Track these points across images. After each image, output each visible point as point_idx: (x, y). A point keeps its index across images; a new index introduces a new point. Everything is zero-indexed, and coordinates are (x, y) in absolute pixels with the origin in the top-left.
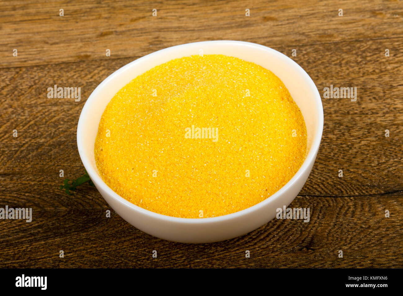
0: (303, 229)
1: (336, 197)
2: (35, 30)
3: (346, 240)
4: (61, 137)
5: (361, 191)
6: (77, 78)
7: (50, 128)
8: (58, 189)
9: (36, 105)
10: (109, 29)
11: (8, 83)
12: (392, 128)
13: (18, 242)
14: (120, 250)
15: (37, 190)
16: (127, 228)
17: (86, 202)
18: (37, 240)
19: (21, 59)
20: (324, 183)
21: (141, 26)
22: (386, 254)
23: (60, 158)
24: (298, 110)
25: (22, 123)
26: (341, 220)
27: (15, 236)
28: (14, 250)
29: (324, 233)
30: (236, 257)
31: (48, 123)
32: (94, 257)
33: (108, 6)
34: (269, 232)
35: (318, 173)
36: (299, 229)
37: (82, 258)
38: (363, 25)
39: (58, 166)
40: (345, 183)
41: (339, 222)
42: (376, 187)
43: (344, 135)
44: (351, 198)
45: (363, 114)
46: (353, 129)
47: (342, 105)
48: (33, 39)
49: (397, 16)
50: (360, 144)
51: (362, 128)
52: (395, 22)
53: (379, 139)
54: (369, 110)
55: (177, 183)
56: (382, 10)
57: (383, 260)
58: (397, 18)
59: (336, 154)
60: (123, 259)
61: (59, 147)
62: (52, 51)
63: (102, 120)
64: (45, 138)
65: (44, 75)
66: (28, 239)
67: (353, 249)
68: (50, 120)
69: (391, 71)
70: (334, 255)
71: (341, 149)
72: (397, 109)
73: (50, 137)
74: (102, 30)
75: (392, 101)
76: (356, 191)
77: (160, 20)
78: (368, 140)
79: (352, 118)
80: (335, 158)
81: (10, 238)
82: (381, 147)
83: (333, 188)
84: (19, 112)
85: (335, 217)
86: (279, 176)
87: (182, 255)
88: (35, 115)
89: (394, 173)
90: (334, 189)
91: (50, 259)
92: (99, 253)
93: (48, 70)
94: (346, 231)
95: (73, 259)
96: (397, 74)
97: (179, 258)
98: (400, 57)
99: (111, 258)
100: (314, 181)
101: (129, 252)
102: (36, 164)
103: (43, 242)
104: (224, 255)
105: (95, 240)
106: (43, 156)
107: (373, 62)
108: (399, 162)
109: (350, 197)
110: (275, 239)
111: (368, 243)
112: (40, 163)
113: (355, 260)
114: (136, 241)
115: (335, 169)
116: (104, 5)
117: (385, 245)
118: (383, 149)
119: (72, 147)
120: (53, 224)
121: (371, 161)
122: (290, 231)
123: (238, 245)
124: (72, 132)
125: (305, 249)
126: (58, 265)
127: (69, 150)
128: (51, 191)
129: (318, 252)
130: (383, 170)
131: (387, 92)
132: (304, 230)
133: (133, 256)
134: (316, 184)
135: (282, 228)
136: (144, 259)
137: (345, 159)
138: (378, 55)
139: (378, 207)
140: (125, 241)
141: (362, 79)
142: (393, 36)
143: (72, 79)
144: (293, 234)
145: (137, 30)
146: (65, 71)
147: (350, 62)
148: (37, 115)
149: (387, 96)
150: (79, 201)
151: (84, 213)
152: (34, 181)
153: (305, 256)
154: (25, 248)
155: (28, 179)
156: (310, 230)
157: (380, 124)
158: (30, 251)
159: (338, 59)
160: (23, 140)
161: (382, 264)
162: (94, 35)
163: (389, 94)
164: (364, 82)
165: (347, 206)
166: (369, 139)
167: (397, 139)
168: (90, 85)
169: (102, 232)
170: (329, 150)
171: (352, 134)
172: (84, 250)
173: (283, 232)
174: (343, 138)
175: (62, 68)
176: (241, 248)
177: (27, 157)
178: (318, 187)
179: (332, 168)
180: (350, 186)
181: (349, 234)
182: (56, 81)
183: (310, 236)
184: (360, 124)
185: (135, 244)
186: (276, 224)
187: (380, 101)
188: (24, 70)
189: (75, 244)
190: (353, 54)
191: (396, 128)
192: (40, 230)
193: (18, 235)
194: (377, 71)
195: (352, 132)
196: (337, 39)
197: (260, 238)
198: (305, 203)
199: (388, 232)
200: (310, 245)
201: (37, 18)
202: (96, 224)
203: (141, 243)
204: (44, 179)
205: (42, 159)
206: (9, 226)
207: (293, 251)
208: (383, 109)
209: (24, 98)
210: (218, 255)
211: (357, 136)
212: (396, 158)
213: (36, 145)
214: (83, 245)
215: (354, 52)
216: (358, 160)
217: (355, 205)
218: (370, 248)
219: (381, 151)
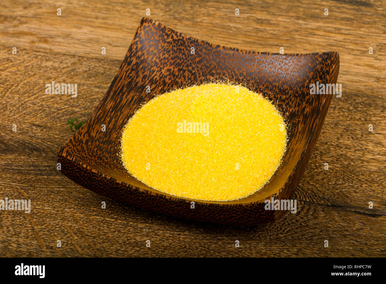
2: (106, 35)
3: (284, 230)
5: (312, 199)
7: (87, 102)
9: (83, 85)
11: (69, 65)
12: (358, 162)
13: (27, 173)
15: (58, 142)
18: (41, 174)
19: (87, 51)
22: (312, 248)
26: (286, 216)
27: (27, 168)
28: (22, 177)
31: (87, 99)
32: (80, 195)
37: (70, 194)
38: (365, 86)
40: (302, 191)
42: (325, 200)
43: (316, 157)
44: (302, 202)
45: (339, 147)
46: (325, 155)
47: (324, 137)
48: (101, 40)
51: (333, 156)
53: (343, 167)
54: (344, 145)
57: (308, 252)
62: (112, 50)
64: (80, 108)
65: (99, 66)
66: (35, 172)
67: (287, 238)
68: (89, 96)
69: (374, 122)
70: (270, 239)
72: (368, 150)
73: (84, 109)
75: (366, 143)
76: (309, 198)
79: (328, 148)
81: (23, 168)
82: (343, 173)
89: (345, 193)
91: (46, 189)
93: (103, 63)
94: (287, 224)
95: (63, 192)
103: (46, 177)
107: (362, 112)
108: (353, 186)
111: (301, 237)
113: (285, 246)
117: (314, 241)
121: (329, 181)
125: (248, 229)
126: (50, 194)
129: (257, 233)
130: (337, 189)
137: (309, 174)
138: (368, 108)
139: (321, 214)
141: (348, 122)
147: (343, 108)
152: (58, 135)
153: (246, 234)
154: (30, 178)
155: (54, 133)
157: (349, 157)
158: (34, 181)
159: (334, 104)
160: (63, 106)
161: (306, 254)
163: (365, 137)
164: (349, 125)
166: (335, 165)
167: (358, 170)
175: (114, 64)
177: (60, 118)
180: (305, 194)
181: (288, 227)
182: (106, 72)
184: (333, 153)
187: (356, 141)
188: (85, 59)
189: (69, 183)
191: (361, 162)
192: (47, 168)
193: (30, 168)
194: (363, 119)
195: (323, 157)
199: (321, 233)
200: (254, 227)
201: (111, 27)
204: (67, 135)
206: (26, 161)
208: (356, 147)
209: (77, 78)
211: (326, 160)
212: (352, 183)
213: (71, 111)
215: (349, 102)
216: (320, 177)
218: (301, 240)
219: (342, 175)
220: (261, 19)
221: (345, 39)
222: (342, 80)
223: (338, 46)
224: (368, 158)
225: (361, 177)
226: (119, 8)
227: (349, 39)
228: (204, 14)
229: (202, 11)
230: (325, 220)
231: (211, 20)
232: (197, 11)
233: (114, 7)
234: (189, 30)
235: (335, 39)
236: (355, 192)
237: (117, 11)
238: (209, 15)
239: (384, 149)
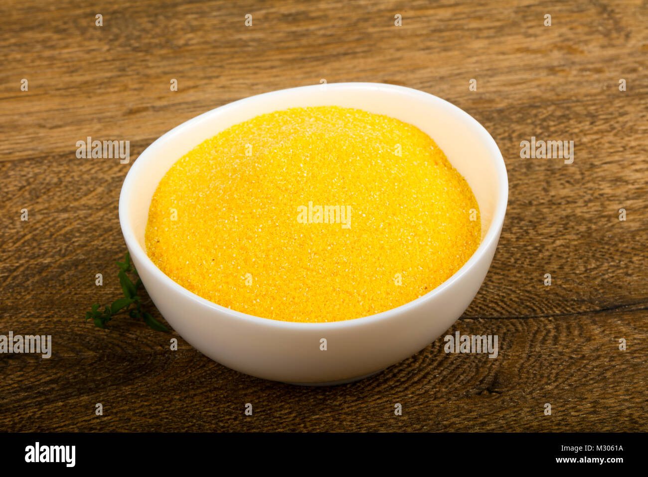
0: (480, 365)
1: (526, 318)
2: (24, 110)
3: (549, 376)
4: (77, 254)
5: (563, 308)
6: (96, 172)
7: (58, 242)
8: (78, 327)
10: (142, 103)
12: (600, 221)
13: (19, 406)
14: (189, 408)
15: (45, 330)
16: (196, 377)
17: (126, 342)
18: (49, 402)
19: (3, 150)
20: (505, 299)
21: (193, 99)
22: (615, 393)
23: (79, 282)
24: (461, 178)
25: (12, 238)
26: (538, 349)
27: (13, 398)
28: (13, 417)
29: (513, 369)
30: (377, 409)
31: (54, 237)
32: (148, 420)
33: (138, 74)
34: (426, 371)
35: (494, 286)
36: (474, 364)
37: (126, 423)
38: (539, 86)
39: (76, 294)
40: (538, 299)
41: (535, 353)
42: (586, 302)
43: (527, 233)
44: (550, 319)
45: (554, 204)
46: (541, 225)
47: (520, 194)
48: (20, 123)
49: (588, 73)
50: (555, 245)
51: (554, 223)
52: (587, 81)
53: (583, 236)
54: (562, 198)
55: (285, 277)
56: (564, 65)
57: (611, 402)
58: (588, 76)
59: (518, 259)
60: (195, 421)
61: (76, 268)
62: (52, 137)
63: (154, 202)
64: (52, 256)
65: (42, 171)
66: (34, 401)
67: (563, 389)
68: (57, 231)
69: (589, 145)
70: (533, 398)
71: (526, 252)
72: (605, 196)
73: (59, 255)
74: (131, 105)
75: (596, 185)
76: (557, 308)
77: (221, 90)
78: (565, 239)
79: (537, 211)
80: (517, 265)
81: (5, 401)
82: (587, 247)
83: (519, 305)
84: (6, 224)
85: (528, 345)
86: (444, 267)
87: (290, 410)
88: (32, 227)
89: (611, 281)
90: (521, 308)
91: (75, 426)
92: (155, 413)
93: (48, 164)
94: (548, 365)
95: (112, 424)
96: (599, 148)
97: (286, 414)
98: (599, 125)
99: (175, 419)
100: (488, 298)
101: (204, 410)
102: (40, 294)
103: (61, 404)
104: (358, 407)
105: (146, 395)
106: (50, 282)
107: (559, 133)
108: (618, 266)
109: (547, 317)
110: (437, 381)
111: (584, 379)
112: (46, 292)
113: (567, 404)
114: (214, 394)
115: (520, 279)
116: (130, 73)
117: (610, 380)
118: (591, 250)
119: (98, 267)
120: (75, 377)
121: (574, 267)
122: (459, 368)
123: (379, 392)
124: (95, 246)
125: (485, 392)
127: (93, 271)
128: (68, 330)
129: (506, 396)
130: (595, 278)
131: (587, 173)
132: (482, 366)
133: (210, 416)
134: (492, 302)
135: (446, 365)
136: (229, 419)
137: (533, 266)
138: (566, 124)
139: (593, 329)
140: (195, 395)
142: (585, 99)
143: (88, 175)
144: (464, 372)
145: (186, 103)
146: (75, 164)
148: (34, 227)
149: (587, 179)
150: (116, 342)
151: (124, 359)
152: (38, 317)
153: (487, 402)
154: (31, 414)
155: (28, 314)
156: (491, 366)
157: (580, 216)
159: (505, 132)
160: (14, 261)
161: (610, 407)
162: (119, 113)
165: (545, 329)
166: (567, 237)
167: (610, 236)
168: (118, 181)
169: (157, 383)
170: (506, 255)
171: (540, 232)
172: (129, 410)
173: (449, 371)
174: (527, 237)
176: (384, 396)
177: (24, 284)
178: (496, 306)
179: (514, 279)
180: (546, 302)
181: (553, 369)
182: (63, 179)
183: (492, 374)
184: (551, 218)
185: (213, 398)
186: (436, 360)
187: (577, 186)
188: (9, 165)
189: (113, 402)
190: (527, 124)
191: (607, 221)
192: (54, 386)
193: (19, 395)
195: (540, 229)
196: (501, 106)
197: (412, 381)
198: (479, 328)
199: (613, 363)
200: (494, 387)
202: (147, 373)
203: (222, 396)
204: (55, 313)
205: (50, 285)
207: (467, 396)
208: (584, 196)
209: (12, 204)
210: (348, 407)
211: (547, 233)
212: (613, 261)
213: (38, 267)
214: (126, 404)
215: (529, 121)
216: (554, 266)
217: (557, 328)
218: (587, 385)
219: (588, 252)
220: (290, 15)
221: (455, 14)
222: (493, 86)
223: (452, 30)
224: (614, 210)
225: (622, 246)
226: (19, 56)
227: (464, 13)
228: (182, 29)
229: (176, 24)
230: (607, 339)
231: (202, 37)
232: (166, 27)
233: (6, 55)
234: (174, 65)
235: (438, 17)
236: (627, 274)
237: (19, 61)
238: (194, 30)
239: (630, 186)
